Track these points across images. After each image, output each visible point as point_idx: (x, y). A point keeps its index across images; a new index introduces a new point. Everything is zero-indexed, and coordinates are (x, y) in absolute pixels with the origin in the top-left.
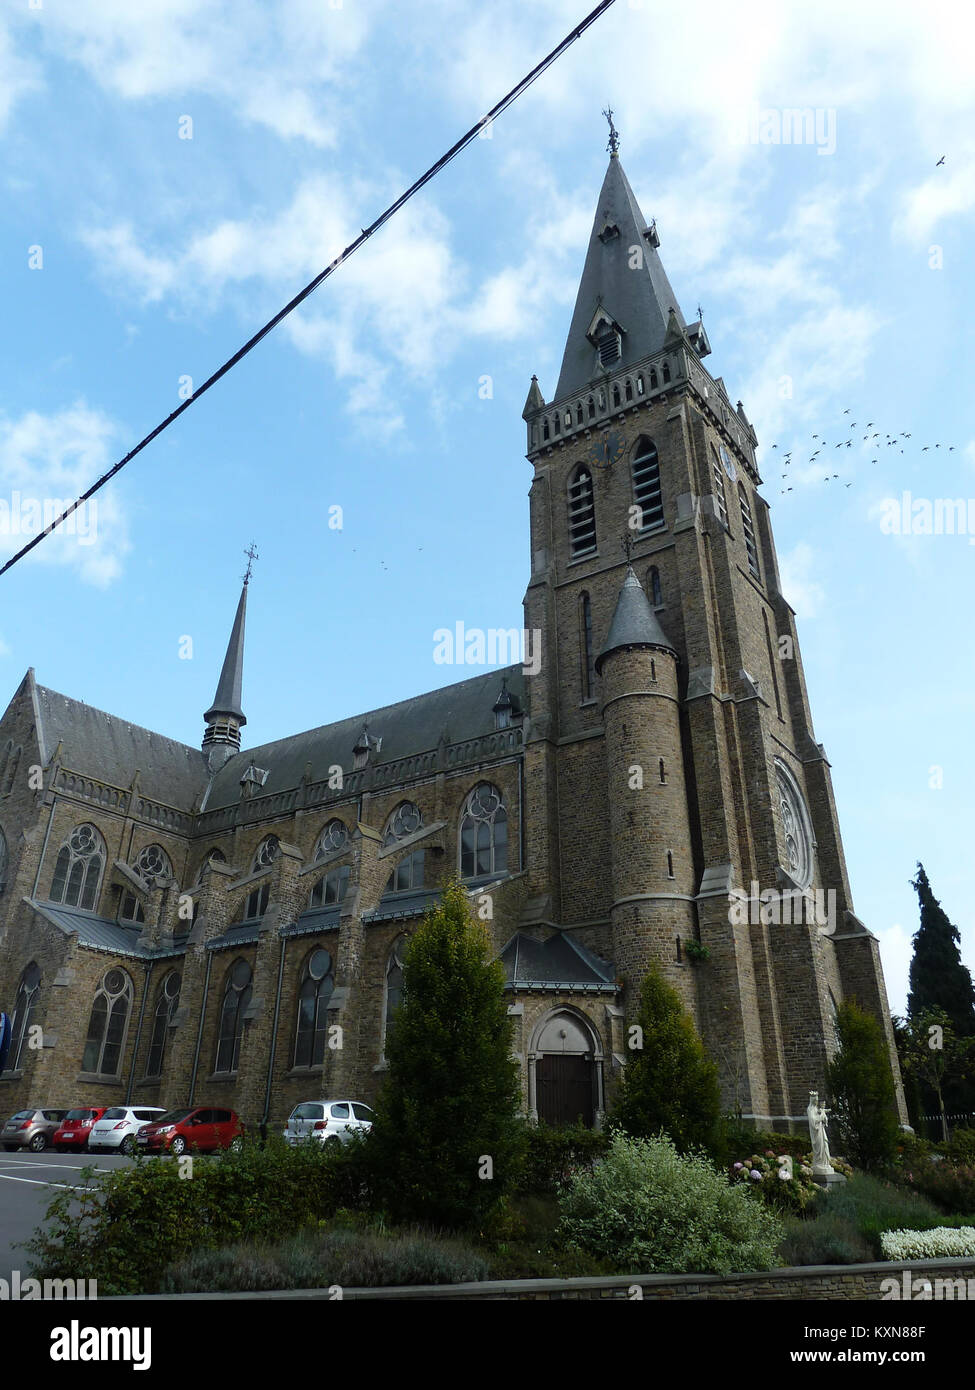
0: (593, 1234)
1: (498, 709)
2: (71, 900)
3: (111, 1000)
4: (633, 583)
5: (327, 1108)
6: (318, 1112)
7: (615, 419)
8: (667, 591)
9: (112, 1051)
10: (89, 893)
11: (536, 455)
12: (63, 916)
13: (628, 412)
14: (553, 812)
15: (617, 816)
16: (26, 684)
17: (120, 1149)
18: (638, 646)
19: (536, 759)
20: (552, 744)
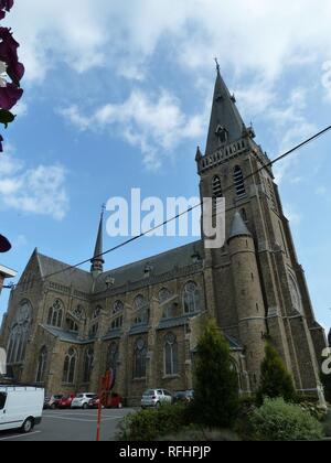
0: (264, 429)
1: (193, 256)
2: (54, 324)
3: (70, 357)
4: (237, 214)
5: (156, 392)
6: (153, 393)
7: (226, 160)
8: (249, 217)
9: (71, 374)
10: (59, 322)
11: (200, 172)
12: (53, 330)
13: (231, 158)
14: (215, 290)
15: (238, 291)
16: (35, 253)
17: (82, 408)
18: (241, 235)
19: (208, 273)
20: (213, 267)
